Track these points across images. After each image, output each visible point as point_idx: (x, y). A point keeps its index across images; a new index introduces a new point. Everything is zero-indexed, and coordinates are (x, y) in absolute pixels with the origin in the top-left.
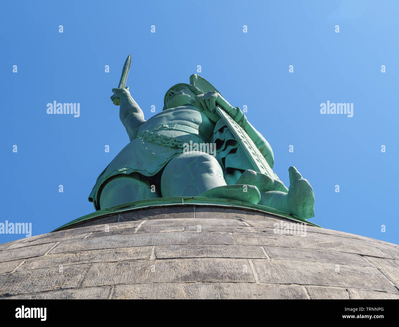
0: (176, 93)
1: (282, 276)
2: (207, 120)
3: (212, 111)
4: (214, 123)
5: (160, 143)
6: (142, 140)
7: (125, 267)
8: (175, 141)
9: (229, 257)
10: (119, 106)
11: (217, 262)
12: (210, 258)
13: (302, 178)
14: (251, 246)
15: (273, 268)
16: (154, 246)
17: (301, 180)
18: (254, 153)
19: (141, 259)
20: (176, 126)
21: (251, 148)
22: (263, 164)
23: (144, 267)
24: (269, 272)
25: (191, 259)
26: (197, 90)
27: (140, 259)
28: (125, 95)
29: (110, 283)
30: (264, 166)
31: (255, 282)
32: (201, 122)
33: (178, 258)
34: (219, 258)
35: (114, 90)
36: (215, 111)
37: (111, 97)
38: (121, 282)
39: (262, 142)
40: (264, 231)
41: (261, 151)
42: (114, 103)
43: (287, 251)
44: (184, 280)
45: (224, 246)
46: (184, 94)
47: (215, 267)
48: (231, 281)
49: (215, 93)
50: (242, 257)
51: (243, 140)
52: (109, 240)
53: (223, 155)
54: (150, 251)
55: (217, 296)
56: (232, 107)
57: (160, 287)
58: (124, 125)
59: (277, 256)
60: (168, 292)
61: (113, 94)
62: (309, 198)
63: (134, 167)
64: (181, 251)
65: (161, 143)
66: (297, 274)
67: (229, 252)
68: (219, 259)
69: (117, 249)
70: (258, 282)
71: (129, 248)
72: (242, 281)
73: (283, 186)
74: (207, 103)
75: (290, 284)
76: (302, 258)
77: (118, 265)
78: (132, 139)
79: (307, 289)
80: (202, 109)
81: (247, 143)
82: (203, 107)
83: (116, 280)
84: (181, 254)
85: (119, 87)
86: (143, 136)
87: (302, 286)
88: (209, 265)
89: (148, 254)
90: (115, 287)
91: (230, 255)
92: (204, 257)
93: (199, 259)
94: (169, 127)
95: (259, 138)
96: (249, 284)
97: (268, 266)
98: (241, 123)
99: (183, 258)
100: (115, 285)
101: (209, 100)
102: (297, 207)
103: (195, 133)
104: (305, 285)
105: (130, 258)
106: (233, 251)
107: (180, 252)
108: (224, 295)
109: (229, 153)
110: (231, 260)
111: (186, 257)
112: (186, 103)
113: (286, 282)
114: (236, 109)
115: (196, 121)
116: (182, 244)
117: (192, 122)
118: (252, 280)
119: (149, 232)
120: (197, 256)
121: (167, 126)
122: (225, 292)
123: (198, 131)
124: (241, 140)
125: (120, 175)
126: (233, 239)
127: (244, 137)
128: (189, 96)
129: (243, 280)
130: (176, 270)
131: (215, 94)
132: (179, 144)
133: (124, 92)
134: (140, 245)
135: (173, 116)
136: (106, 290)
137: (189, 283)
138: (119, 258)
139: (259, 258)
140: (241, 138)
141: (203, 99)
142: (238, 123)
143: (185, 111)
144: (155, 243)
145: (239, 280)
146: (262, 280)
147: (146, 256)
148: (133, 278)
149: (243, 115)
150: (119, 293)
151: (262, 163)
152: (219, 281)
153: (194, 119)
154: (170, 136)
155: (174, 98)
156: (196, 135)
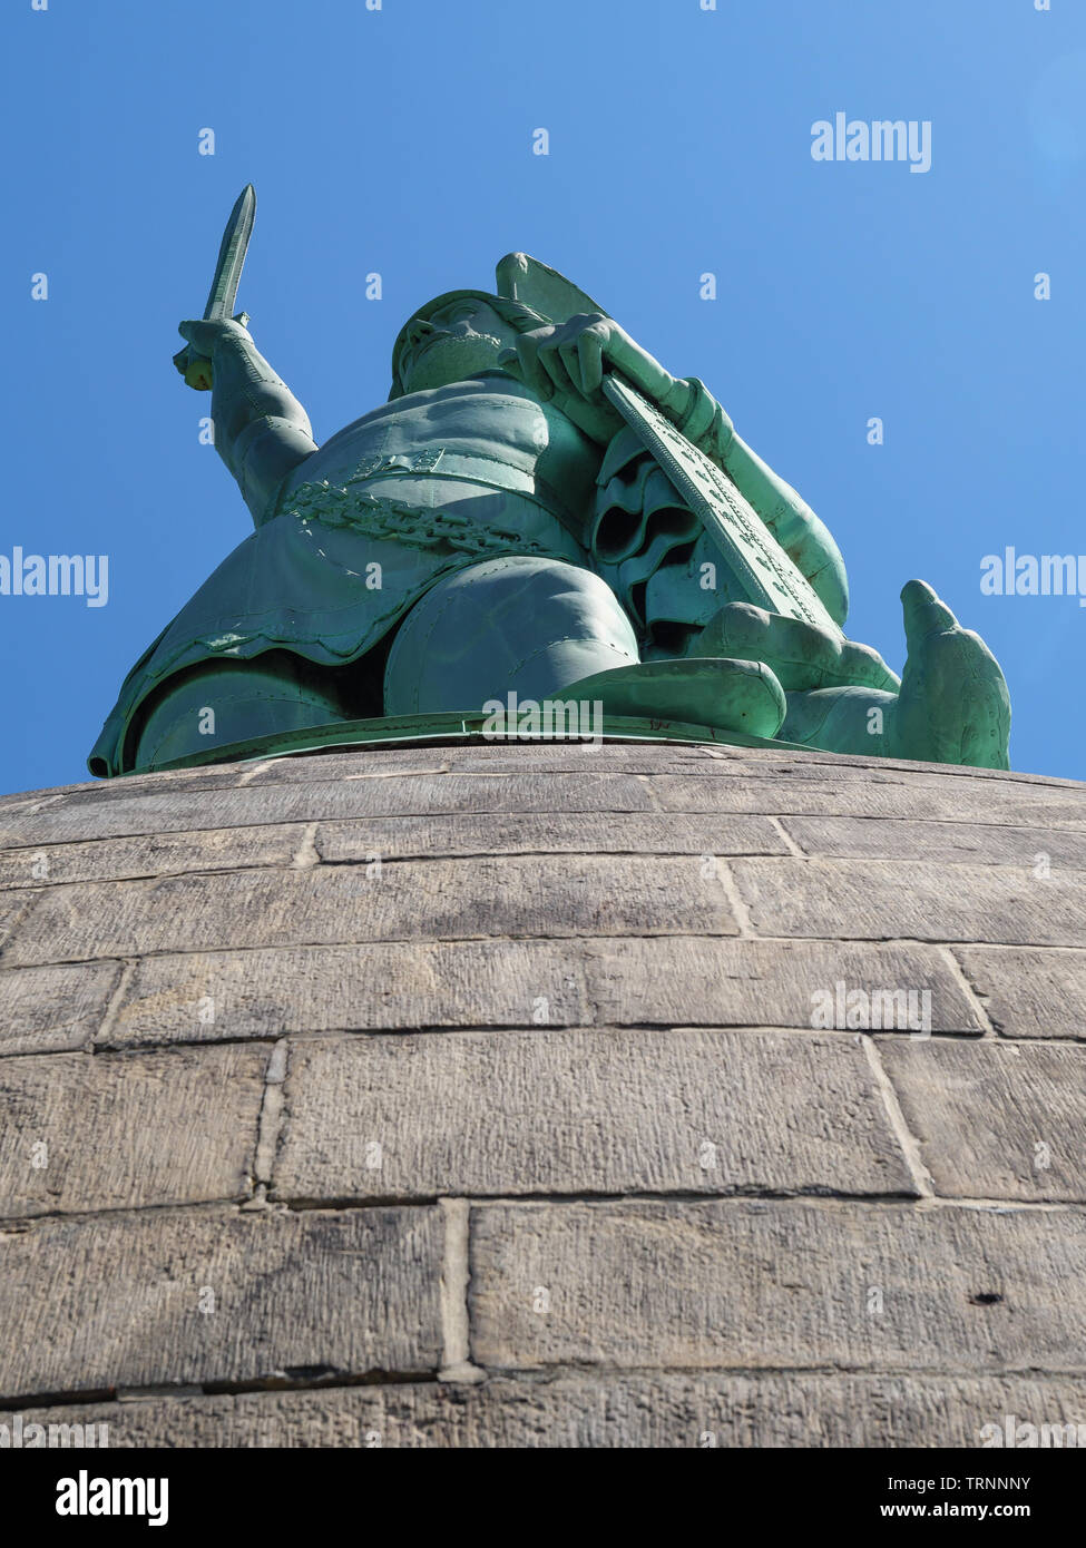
0: (438, 330)
1: (852, 910)
2: (568, 435)
3: (589, 395)
4: (596, 448)
5: (375, 529)
6: (304, 522)
7: (185, 895)
8: (439, 520)
9: (631, 849)
10: (209, 394)
11: (578, 867)
12: (547, 857)
13: (958, 626)
14: (727, 816)
15: (815, 885)
16: (315, 824)
17: (953, 632)
18: (765, 558)
19: (257, 866)
20: (442, 462)
21: (753, 542)
22: (800, 604)
23: (266, 890)
24: (798, 898)
25: (466, 862)
26: (525, 317)
27: (250, 867)
28: (233, 349)
29: (120, 950)
30: (805, 610)
31: (736, 932)
32: (545, 441)
33: (411, 859)
34: (588, 853)
35: (186, 328)
36: (603, 395)
37: (176, 358)
38: (164, 946)
39: (800, 522)
40: (785, 771)
41: (795, 555)
42: (187, 382)
43: (875, 832)
44: (435, 932)
45: (613, 815)
46: (472, 333)
47: (568, 886)
48: (635, 930)
49: (600, 319)
50: (687, 851)
51: (719, 508)
52: (126, 812)
53: (636, 571)
54: (295, 838)
55: (572, 985)
56: (671, 378)
57: (330, 959)
58: (232, 469)
59: (835, 846)
60: (365, 976)
61: (184, 343)
62: (986, 708)
63: (271, 629)
64: (426, 834)
65: (384, 531)
66: (919, 904)
67: (632, 832)
68: (587, 859)
69: (158, 837)
70: (748, 934)
71: (209, 834)
72: (679, 931)
73: (878, 666)
74: (568, 362)
75: (885, 939)
76: (940, 854)
77: (158, 888)
78: (262, 518)
79: (958, 956)
80: (548, 388)
81: (736, 518)
82: (551, 381)
83: (145, 939)
84: (426, 843)
85: (207, 315)
86: (309, 503)
87: (937, 946)
88: (544, 879)
89: (288, 847)
90: (138, 964)
91: (636, 843)
92: (525, 854)
93: (501, 861)
94: (415, 464)
95: (783, 505)
96: (711, 940)
97: (794, 878)
98: (708, 443)
99: (434, 858)
100: (138, 957)
101: (575, 350)
102: (940, 748)
103: (521, 489)
104: (952, 942)
105: (208, 865)
106: (650, 830)
107: (424, 837)
108: (602, 982)
109: (663, 565)
110: (638, 860)
111: (446, 853)
112: (480, 369)
113: (868, 932)
114: (687, 384)
115: (525, 439)
116: (432, 812)
117: (509, 443)
118: (724, 925)
119: (297, 782)
120: (495, 851)
121: (405, 461)
122: (605, 968)
123: (531, 479)
124: (708, 506)
125: (217, 663)
126: (651, 793)
127: (722, 496)
128: (496, 341)
129: (684, 926)
130: (400, 897)
131: (600, 324)
132: (455, 532)
133: (227, 335)
134: (257, 822)
135: (427, 422)
136: (99, 974)
137: (454, 941)
138: (164, 866)
139: (756, 851)
140: (710, 499)
141: (552, 345)
142: (698, 442)
143: (479, 401)
144: (321, 814)
145: (670, 925)
146: (767, 923)
147: (280, 856)
148: (218, 929)
149: (719, 410)
150: (157, 982)
151: (796, 598)
152: (584, 932)
153: (517, 431)
154: (419, 503)
155: (431, 352)
156: (523, 495)
